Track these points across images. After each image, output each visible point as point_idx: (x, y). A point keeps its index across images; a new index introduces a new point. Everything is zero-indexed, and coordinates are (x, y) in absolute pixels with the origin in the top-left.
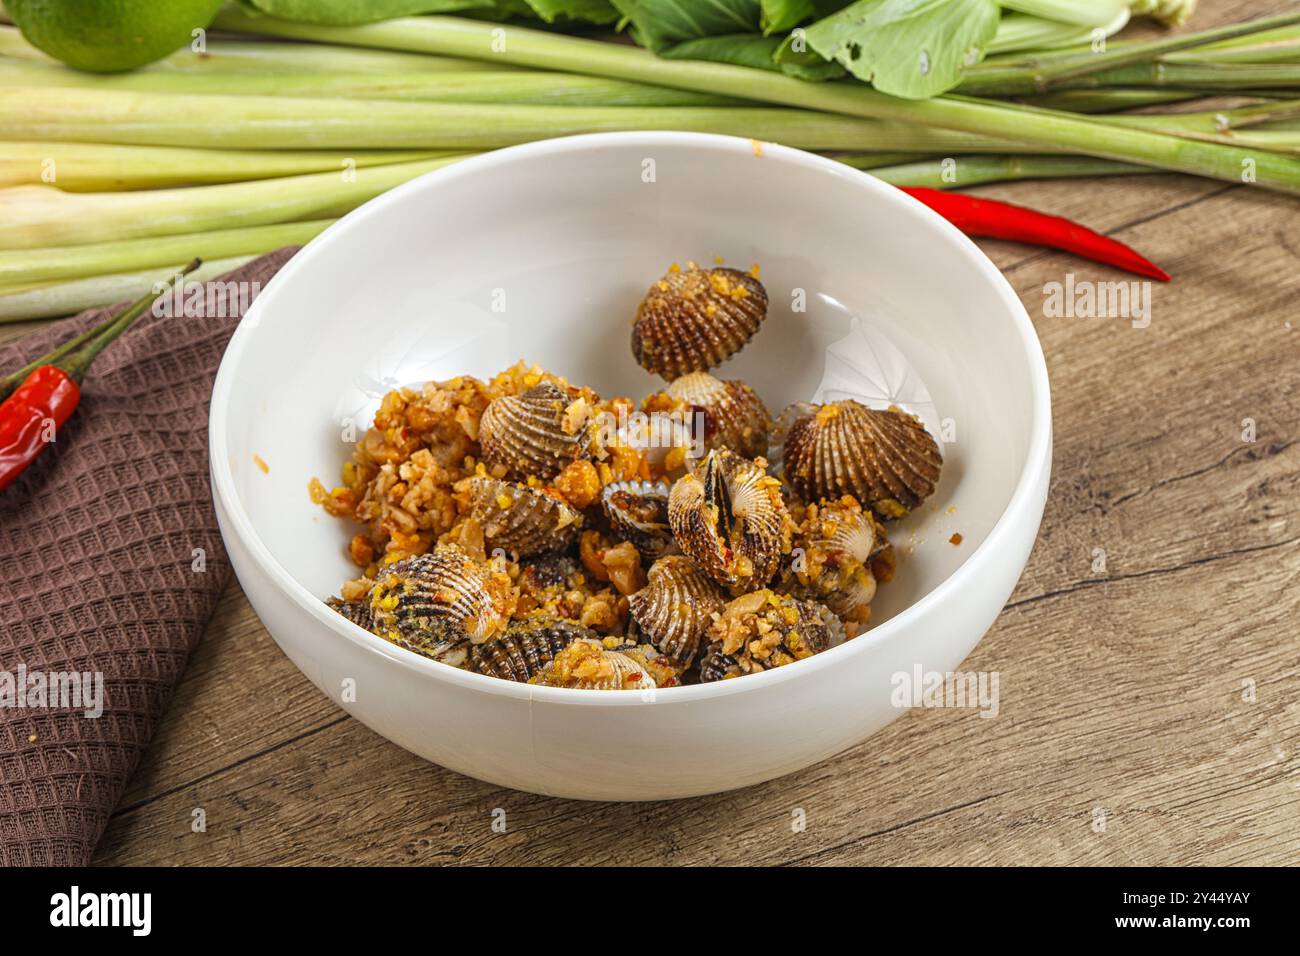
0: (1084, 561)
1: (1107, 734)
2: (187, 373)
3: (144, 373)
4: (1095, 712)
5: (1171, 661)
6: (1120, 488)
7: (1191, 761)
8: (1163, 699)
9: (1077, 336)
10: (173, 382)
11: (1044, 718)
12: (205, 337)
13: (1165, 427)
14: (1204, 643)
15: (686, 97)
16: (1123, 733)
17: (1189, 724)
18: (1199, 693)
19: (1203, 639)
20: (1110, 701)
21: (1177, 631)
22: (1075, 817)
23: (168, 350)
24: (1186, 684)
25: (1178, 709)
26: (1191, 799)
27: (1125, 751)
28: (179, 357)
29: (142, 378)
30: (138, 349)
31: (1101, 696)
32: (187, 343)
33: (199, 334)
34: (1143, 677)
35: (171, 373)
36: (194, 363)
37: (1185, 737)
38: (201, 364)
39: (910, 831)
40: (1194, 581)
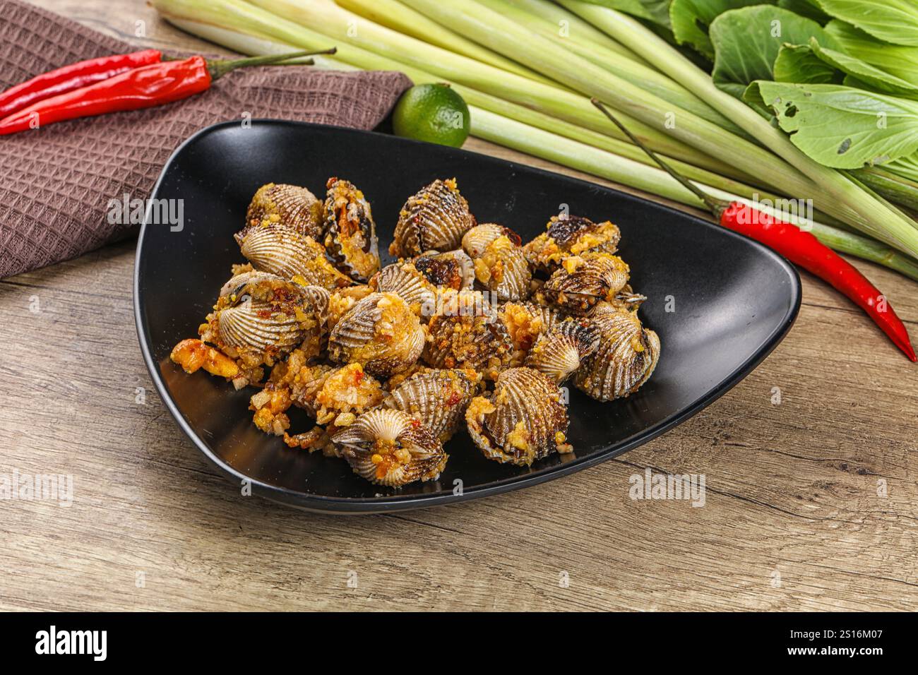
0: (670, 459)
1: (565, 541)
2: (283, 107)
3: (261, 95)
4: (573, 529)
5: (652, 531)
6: (741, 439)
7: (595, 582)
8: (621, 545)
9: (820, 358)
10: (273, 108)
11: (540, 514)
12: (305, 90)
13: (810, 426)
14: (684, 535)
15: (720, 120)
16: (574, 547)
17: (619, 565)
18: (647, 555)
19: (686, 532)
20: (590, 529)
21: (676, 521)
22: (491, 568)
23: (282, 88)
24: (644, 546)
25: (622, 555)
26: (569, 599)
27: (564, 555)
28: (285, 96)
29: (257, 98)
30: (269, 81)
31: (588, 523)
32: (294, 90)
33: (304, 88)
34: (624, 529)
35: (275, 103)
36: (291, 104)
37: (609, 570)
38: (293, 105)
39: (390, 520)
40: (723, 504)
